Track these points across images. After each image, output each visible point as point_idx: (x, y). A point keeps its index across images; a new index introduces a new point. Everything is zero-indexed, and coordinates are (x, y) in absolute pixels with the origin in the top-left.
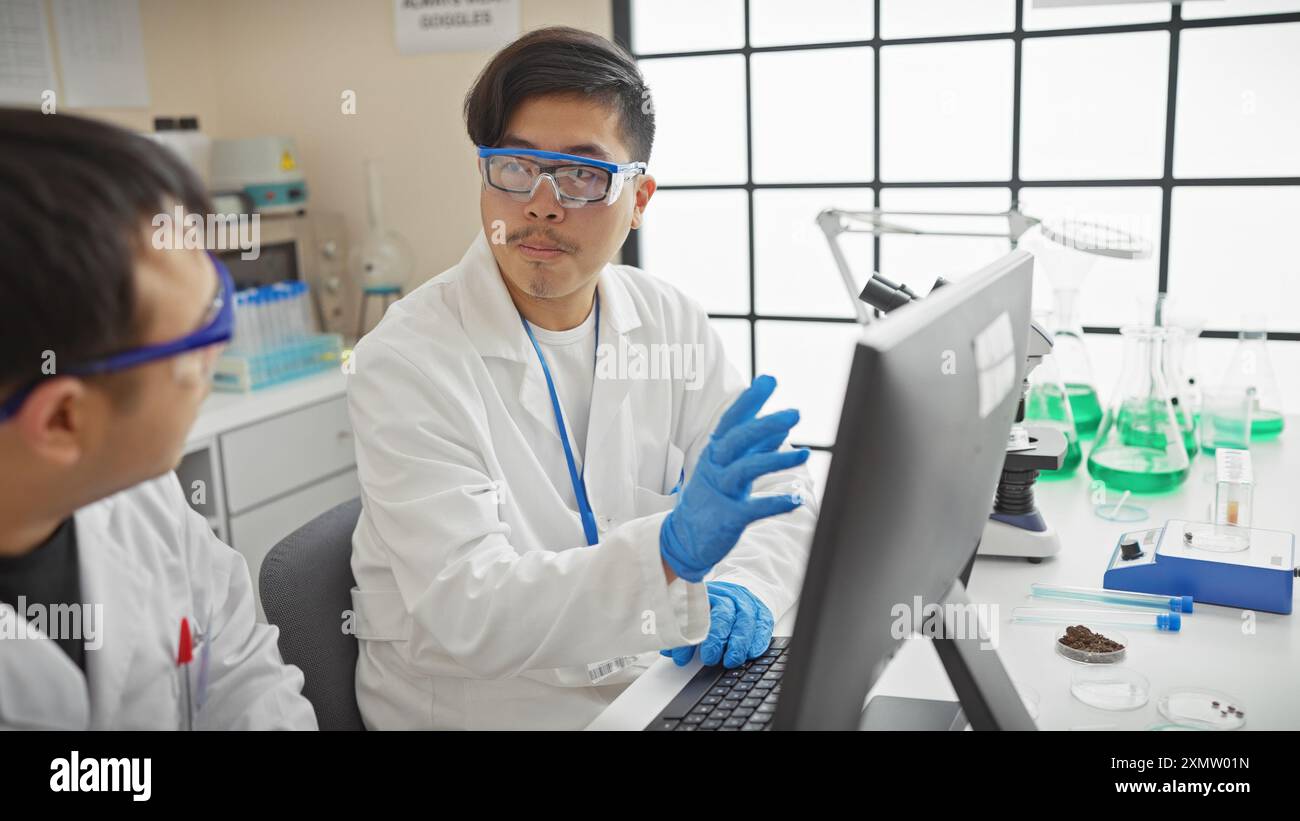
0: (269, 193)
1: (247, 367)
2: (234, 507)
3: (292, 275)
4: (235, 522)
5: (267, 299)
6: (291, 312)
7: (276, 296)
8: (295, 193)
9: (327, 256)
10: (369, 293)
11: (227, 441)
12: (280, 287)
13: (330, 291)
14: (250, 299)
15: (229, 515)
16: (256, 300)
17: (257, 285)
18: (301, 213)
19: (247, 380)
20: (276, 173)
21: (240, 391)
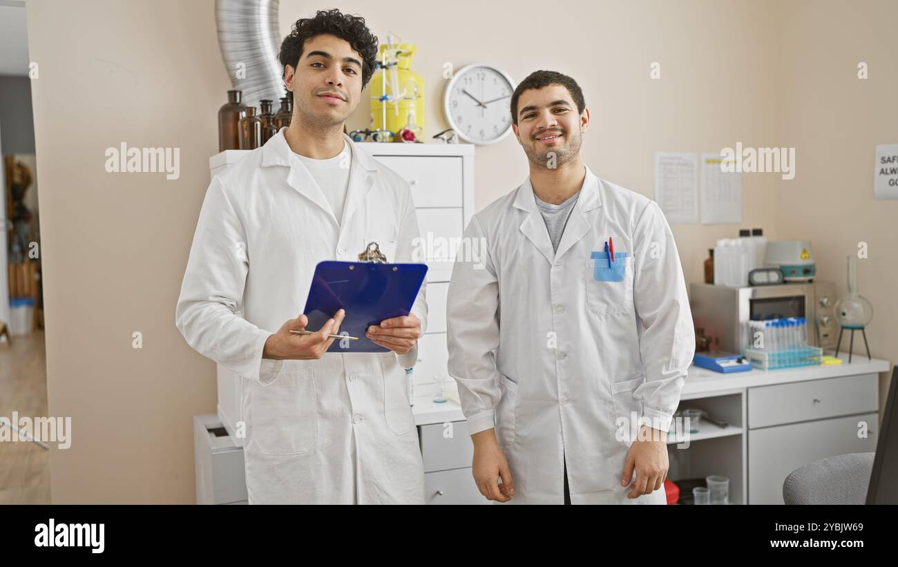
0: (792, 270)
1: (767, 358)
2: (751, 426)
3: (801, 314)
4: (751, 432)
5: (782, 325)
6: (795, 333)
7: (788, 324)
8: (807, 271)
9: (822, 304)
10: (843, 328)
11: (750, 391)
12: (792, 319)
13: (822, 323)
14: (773, 324)
15: (748, 429)
16: (777, 325)
17: (780, 317)
18: (811, 281)
19: (767, 364)
20: (799, 260)
21: (763, 369)
